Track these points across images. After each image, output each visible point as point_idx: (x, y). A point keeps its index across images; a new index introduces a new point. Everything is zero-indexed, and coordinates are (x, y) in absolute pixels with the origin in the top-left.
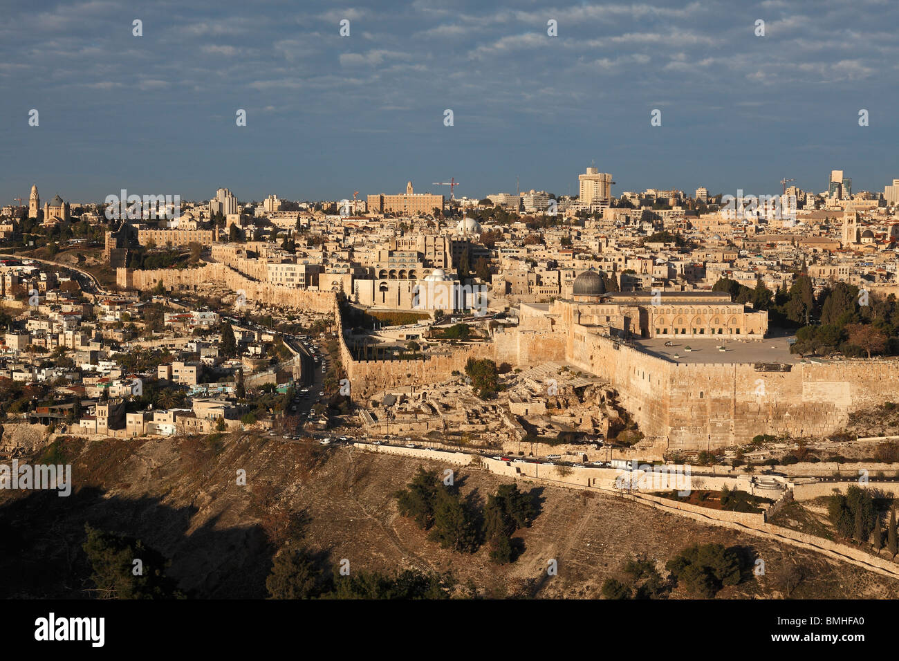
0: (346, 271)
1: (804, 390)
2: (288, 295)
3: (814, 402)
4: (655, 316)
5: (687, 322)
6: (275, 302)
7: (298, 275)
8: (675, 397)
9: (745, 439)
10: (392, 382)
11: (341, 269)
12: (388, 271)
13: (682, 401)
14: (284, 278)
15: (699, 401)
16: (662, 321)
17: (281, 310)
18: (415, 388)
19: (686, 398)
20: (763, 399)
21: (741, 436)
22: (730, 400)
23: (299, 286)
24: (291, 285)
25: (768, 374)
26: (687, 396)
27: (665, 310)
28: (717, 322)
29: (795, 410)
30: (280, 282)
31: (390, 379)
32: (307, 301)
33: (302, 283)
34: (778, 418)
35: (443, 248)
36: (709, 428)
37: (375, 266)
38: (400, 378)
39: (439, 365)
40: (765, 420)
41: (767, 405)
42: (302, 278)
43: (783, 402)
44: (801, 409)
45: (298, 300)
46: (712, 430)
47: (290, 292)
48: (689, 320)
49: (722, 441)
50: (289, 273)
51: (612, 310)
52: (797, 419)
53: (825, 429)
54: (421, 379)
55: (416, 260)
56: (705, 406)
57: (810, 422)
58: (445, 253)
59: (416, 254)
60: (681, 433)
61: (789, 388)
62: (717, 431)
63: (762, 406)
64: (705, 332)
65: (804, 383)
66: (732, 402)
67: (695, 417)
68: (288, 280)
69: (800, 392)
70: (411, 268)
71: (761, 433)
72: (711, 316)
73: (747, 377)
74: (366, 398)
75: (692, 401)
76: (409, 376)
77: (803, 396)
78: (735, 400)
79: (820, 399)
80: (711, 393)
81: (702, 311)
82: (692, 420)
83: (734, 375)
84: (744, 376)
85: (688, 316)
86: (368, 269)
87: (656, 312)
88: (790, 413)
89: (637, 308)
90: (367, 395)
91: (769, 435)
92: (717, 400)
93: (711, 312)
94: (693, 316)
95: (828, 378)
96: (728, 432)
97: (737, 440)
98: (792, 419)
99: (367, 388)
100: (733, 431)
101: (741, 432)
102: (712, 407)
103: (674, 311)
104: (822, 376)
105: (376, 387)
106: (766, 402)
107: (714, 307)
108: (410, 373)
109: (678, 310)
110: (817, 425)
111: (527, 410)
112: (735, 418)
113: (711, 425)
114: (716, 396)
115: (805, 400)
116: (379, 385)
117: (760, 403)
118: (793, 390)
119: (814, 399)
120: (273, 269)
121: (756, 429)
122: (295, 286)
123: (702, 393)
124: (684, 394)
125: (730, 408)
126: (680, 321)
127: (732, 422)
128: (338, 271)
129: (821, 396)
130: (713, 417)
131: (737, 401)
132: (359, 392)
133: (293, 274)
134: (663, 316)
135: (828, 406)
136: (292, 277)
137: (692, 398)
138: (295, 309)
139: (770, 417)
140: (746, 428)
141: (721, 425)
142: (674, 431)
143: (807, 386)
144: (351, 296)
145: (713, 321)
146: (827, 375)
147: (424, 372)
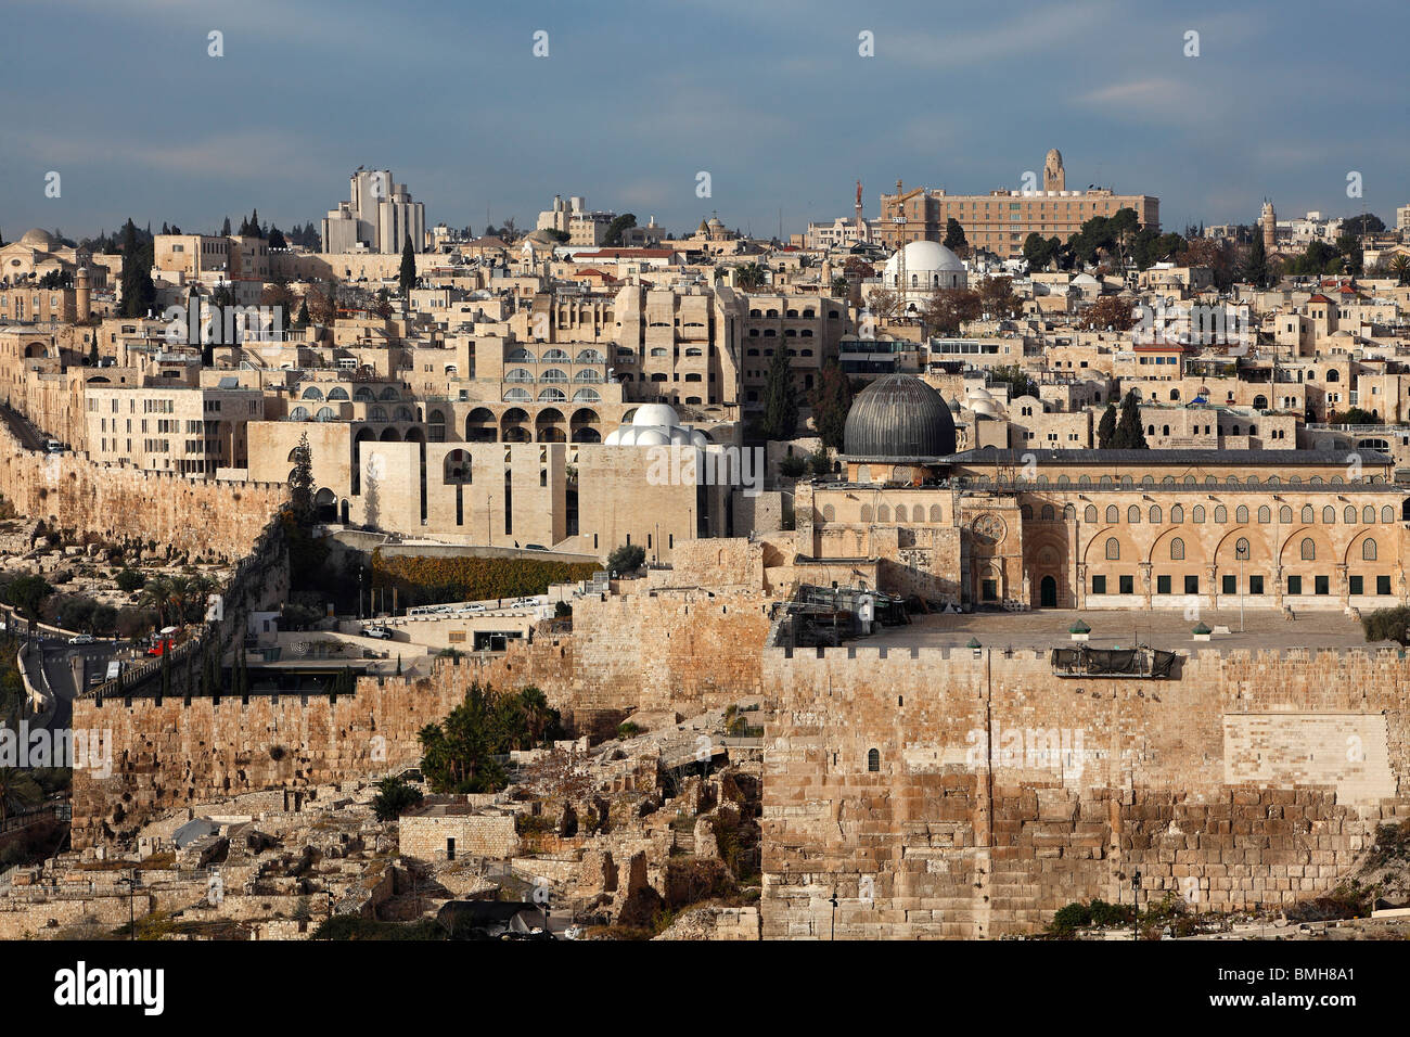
0: (336, 411)
1: (1229, 742)
2: (140, 500)
3: (1263, 787)
4: (1088, 531)
5: (1201, 553)
6: (98, 528)
7: (183, 427)
8: (782, 769)
9: (1029, 918)
10: (218, 778)
11: (324, 404)
12: (499, 413)
13: (808, 781)
14: (138, 440)
15: (864, 781)
16: (1113, 550)
17: (115, 555)
18: (299, 796)
19: (819, 773)
20: (1087, 777)
21: (1013, 907)
22: (972, 779)
23: (185, 466)
24: (160, 466)
25: (1103, 686)
26: (824, 765)
27: (1123, 511)
28: (1308, 552)
29: (1197, 814)
30: (128, 456)
31: (209, 767)
32: (199, 520)
33: (192, 456)
34: (1142, 842)
35: (704, 332)
36: (901, 880)
37: (454, 395)
38: (247, 762)
39: (384, 714)
40: (1097, 851)
41: (1102, 797)
42: (194, 437)
43: (1157, 785)
44: (1219, 809)
45: (171, 517)
46: (913, 884)
47: (147, 488)
48: (1209, 548)
49: (946, 925)
50: (154, 418)
51: (936, 510)
52: (1207, 847)
53: (1307, 884)
54: (321, 763)
55: (602, 375)
56: (885, 802)
57: (1252, 857)
58: (713, 351)
59: (603, 354)
60: (806, 897)
61: (1176, 734)
62: (928, 889)
63: (1085, 799)
64: (1268, 586)
65: (1227, 720)
66: (981, 788)
67: (852, 838)
68: (150, 445)
69: (1215, 750)
70: (580, 403)
71: (1079, 897)
72: (1285, 531)
73: (1031, 697)
74: (124, 836)
75: (841, 781)
76: (278, 753)
77: (1227, 762)
78: (990, 779)
79: (1287, 777)
80: (905, 754)
81: (1254, 515)
82: (843, 851)
83: (985, 690)
84: (1020, 695)
85: (1203, 530)
86: (422, 405)
87: (1091, 515)
88: (1181, 826)
89: (1011, 502)
90: (128, 826)
91: (1112, 902)
92: (927, 779)
93: (1286, 514)
94: (1221, 530)
95: (1310, 697)
96: (970, 894)
97: (999, 922)
98: (1192, 846)
99: (127, 798)
100: (987, 890)
101: (1014, 893)
102: (912, 804)
103: (1155, 515)
104: (1289, 693)
105: (160, 793)
106: (1100, 785)
107: (1294, 500)
108: (281, 741)
109: (1166, 511)
110: (1278, 869)
111: (451, 842)
112: (992, 842)
113: (910, 866)
114: (926, 764)
115: (1231, 779)
116: (169, 787)
117: (1076, 789)
118: (1192, 742)
119: (1264, 776)
120: (104, 410)
121: (1066, 880)
122: (172, 467)
123: (873, 754)
124: (811, 756)
125: (973, 804)
126: (1178, 550)
127: (982, 857)
128: (312, 413)
129: (1286, 766)
130: (914, 838)
131: (998, 783)
132: (97, 812)
133: (164, 426)
134: (1115, 531)
135: (1314, 799)
136: (163, 436)
137: (839, 770)
138: (161, 550)
139: (1115, 840)
140: (1032, 879)
141: (943, 867)
142: (781, 891)
143: (1239, 733)
144: (351, 500)
145: (1294, 549)
146: (1307, 691)
147: (332, 740)
